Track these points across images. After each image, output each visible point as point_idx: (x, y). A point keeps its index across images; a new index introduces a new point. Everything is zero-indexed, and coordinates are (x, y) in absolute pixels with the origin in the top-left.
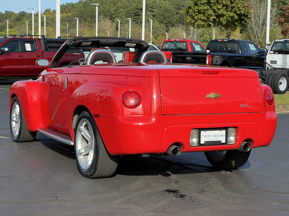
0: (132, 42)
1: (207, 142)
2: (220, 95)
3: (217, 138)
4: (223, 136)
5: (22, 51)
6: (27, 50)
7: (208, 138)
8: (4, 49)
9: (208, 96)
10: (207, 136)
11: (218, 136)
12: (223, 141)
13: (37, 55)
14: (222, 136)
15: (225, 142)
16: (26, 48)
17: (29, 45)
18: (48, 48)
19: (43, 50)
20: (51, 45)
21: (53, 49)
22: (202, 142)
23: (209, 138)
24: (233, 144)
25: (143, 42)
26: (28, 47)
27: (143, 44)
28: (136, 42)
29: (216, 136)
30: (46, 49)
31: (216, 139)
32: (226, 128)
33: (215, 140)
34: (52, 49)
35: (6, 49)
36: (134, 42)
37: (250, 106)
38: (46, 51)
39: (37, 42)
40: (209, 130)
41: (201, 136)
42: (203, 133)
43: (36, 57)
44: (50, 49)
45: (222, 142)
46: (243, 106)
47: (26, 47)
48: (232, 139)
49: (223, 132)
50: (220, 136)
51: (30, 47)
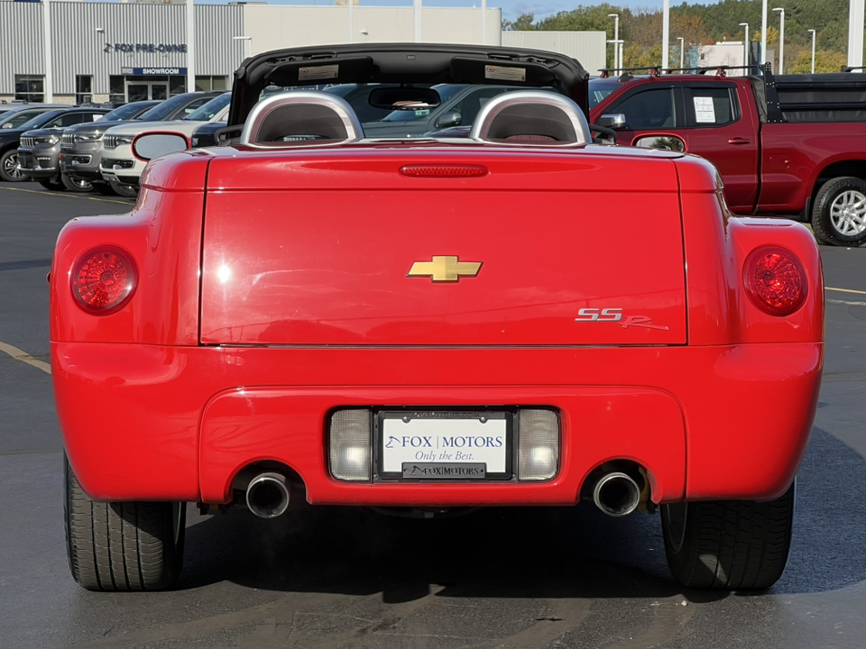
0: (514, 62)
1: (415, 466)
2: (471, 268)
3: (465, 450)
4: (494, 442)
5: (680, 126)
6: (699, 120)
7: (416, 449)
8: (610, 119)
9: (418, 269)
10: (416, 442)
11: (470, 441)
12: (497, 465)
13: (734, 139)
14: (487, 442)
15: (503, 470)
16: (698, 115)
17: (709, 101)
18: (783, 110)
19: (763, 119)
20: (796, 98)
21: (804, 113)
22: (392, 464)
23: (427, 450)
24: (547, 480)
25: (560, 62)
26: (705, 110)
27: (560, 68)
28: (530, 60)
29: (460, 442)
30: (774, 116)
31: (459, 454)
32: (509, 411)
33: (453, 460)
34: (797, 114)
35: (619, 120)
36: (523, 61)
37: (630, 318)
38: (772, 122)
39: (741, 91)
40: (424, 418)
41: (386, 440)
42: (392, 426)
43: (733, 146)
44: (791, 114)
45: (489, 470)
46: (595, 317)
47: (696, 109)
48: (542, 456)
49: (497, 427)
50: (480, 442)
51: (712, 108)
